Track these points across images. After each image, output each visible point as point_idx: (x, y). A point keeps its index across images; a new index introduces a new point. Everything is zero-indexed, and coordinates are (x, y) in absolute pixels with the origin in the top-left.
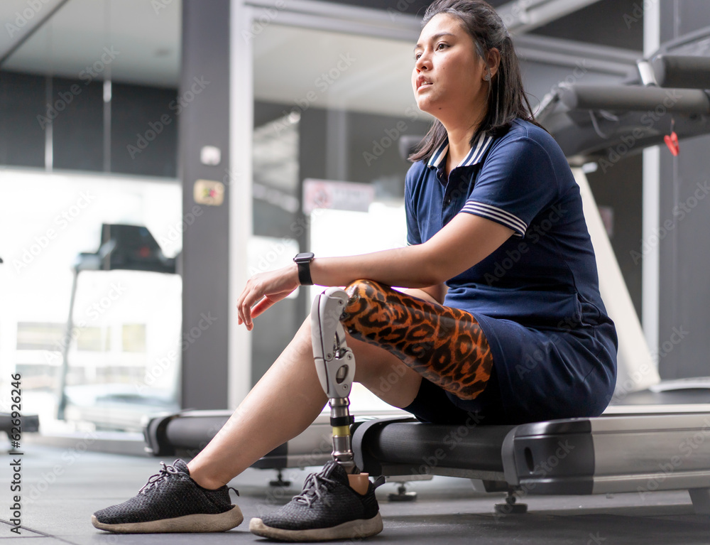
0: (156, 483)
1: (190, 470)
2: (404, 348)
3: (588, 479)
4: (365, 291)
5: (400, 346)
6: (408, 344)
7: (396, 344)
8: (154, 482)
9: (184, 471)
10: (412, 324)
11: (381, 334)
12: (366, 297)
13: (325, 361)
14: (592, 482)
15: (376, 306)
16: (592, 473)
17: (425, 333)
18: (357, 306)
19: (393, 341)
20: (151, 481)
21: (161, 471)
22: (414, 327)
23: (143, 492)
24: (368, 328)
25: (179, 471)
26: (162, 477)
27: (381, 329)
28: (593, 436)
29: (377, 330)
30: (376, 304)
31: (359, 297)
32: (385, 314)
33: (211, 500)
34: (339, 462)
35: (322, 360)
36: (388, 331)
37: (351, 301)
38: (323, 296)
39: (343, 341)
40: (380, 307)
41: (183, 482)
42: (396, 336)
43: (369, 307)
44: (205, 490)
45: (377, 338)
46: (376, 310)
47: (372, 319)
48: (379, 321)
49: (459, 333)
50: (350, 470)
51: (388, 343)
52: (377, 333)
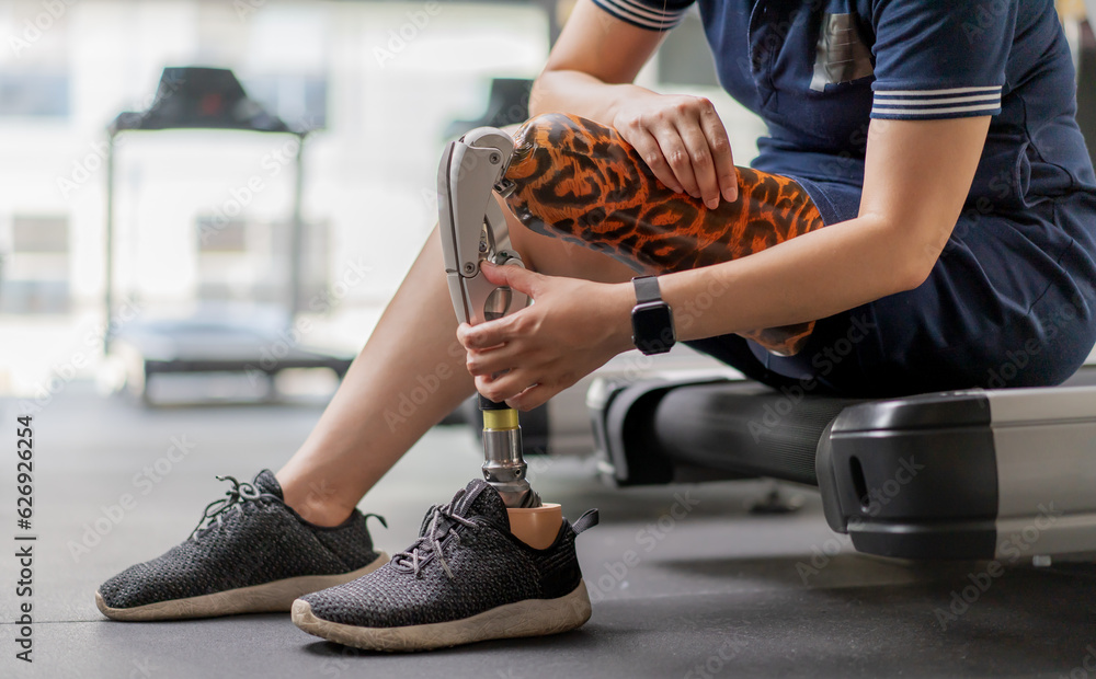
0: (219, 518)
1: (283, 488)
2: (636, 250)
3: (985, 526)
4: (548, 134)
5: (627, 246)
6: (642, 241)
7: (618, 241)
8: (214, 516)
9: (272, 492)
10: (647, 202)
11: (584, 219)
12: (549, 146)
13: (461, 276)
14: (993, 533)
15: (568, 163)
16: (992, 514)
17: (677, 217)
18: (531, 163)
19: (612, 235)
20: (210, 512)
21: (228, 494)
22: (652, 205)
23: (195, 537)
24: (555, 211)
25: (262, 491)
26: (230, 506)
27: (582, 212)
28: (995, 431)
29: (574, 212)
30: (568, 161)
31: (536, 147)
32: (589, 179)
33: (329, 548)
34: (492, 484)
35: (456, 274)
36: (598, 216)
37: (519, 156)
38: (458, 146)
39: (502, 238)
40: (577, 166)
41: (272, 514)
42: (615, 225)
43: (558, 166)
44: (315, 529)
45: (578, 229)
46: (569, 171)
47: (561, 190)
48: (577, 194)
49: (750, 217)
50: (517, 500)
51: (602, 240)
52: (576, 220)
